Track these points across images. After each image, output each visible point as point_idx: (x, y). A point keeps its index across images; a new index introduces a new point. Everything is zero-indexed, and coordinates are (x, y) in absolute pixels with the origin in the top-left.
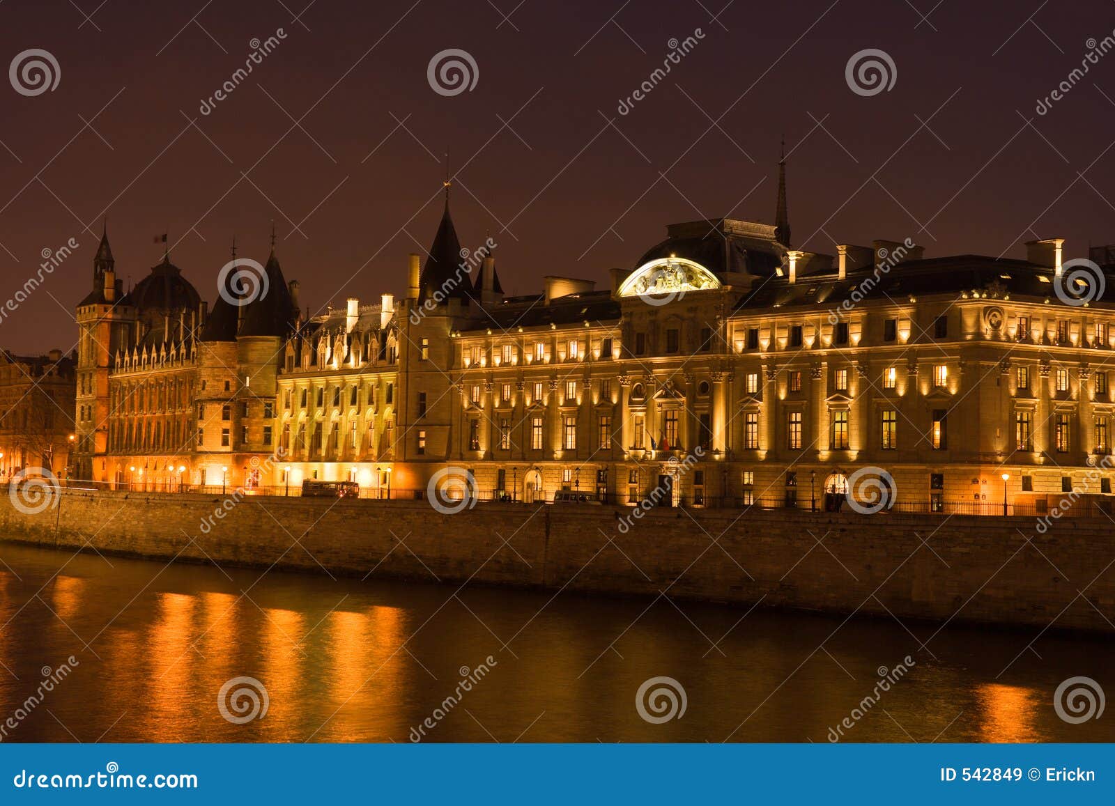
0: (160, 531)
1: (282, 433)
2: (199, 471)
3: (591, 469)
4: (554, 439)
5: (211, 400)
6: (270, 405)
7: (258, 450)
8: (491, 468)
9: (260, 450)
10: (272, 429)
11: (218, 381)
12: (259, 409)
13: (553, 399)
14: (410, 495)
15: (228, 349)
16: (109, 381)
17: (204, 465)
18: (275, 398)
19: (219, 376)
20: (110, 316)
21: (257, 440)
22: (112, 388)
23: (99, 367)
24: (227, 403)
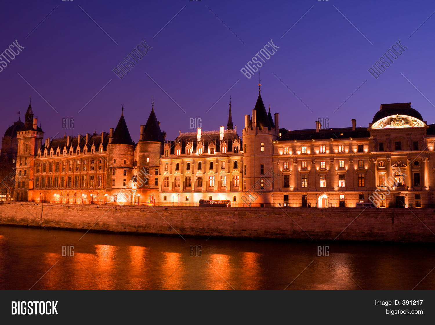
0: (126, 221)
1: (163, 181)
2: (113, 196)
3: (355, 194)
4: (334, 183)
5: (119, 168)
6: (157, 169)
7: (153, 188)
8: (298, 194)
9: (154, 188)
10: (158, 179)
11: (121, 160)
12: (153, 171)
13: (332, 167)
14: (259, 206)
15: (125, 147)
16: (34, 161)
17: (116, 193)
18: (159, 167)
19: (122, 158)
20: (35, 135)
21: (153, 183)
22: (36, 164)
23: (31, 155)
24: (126, 169)
